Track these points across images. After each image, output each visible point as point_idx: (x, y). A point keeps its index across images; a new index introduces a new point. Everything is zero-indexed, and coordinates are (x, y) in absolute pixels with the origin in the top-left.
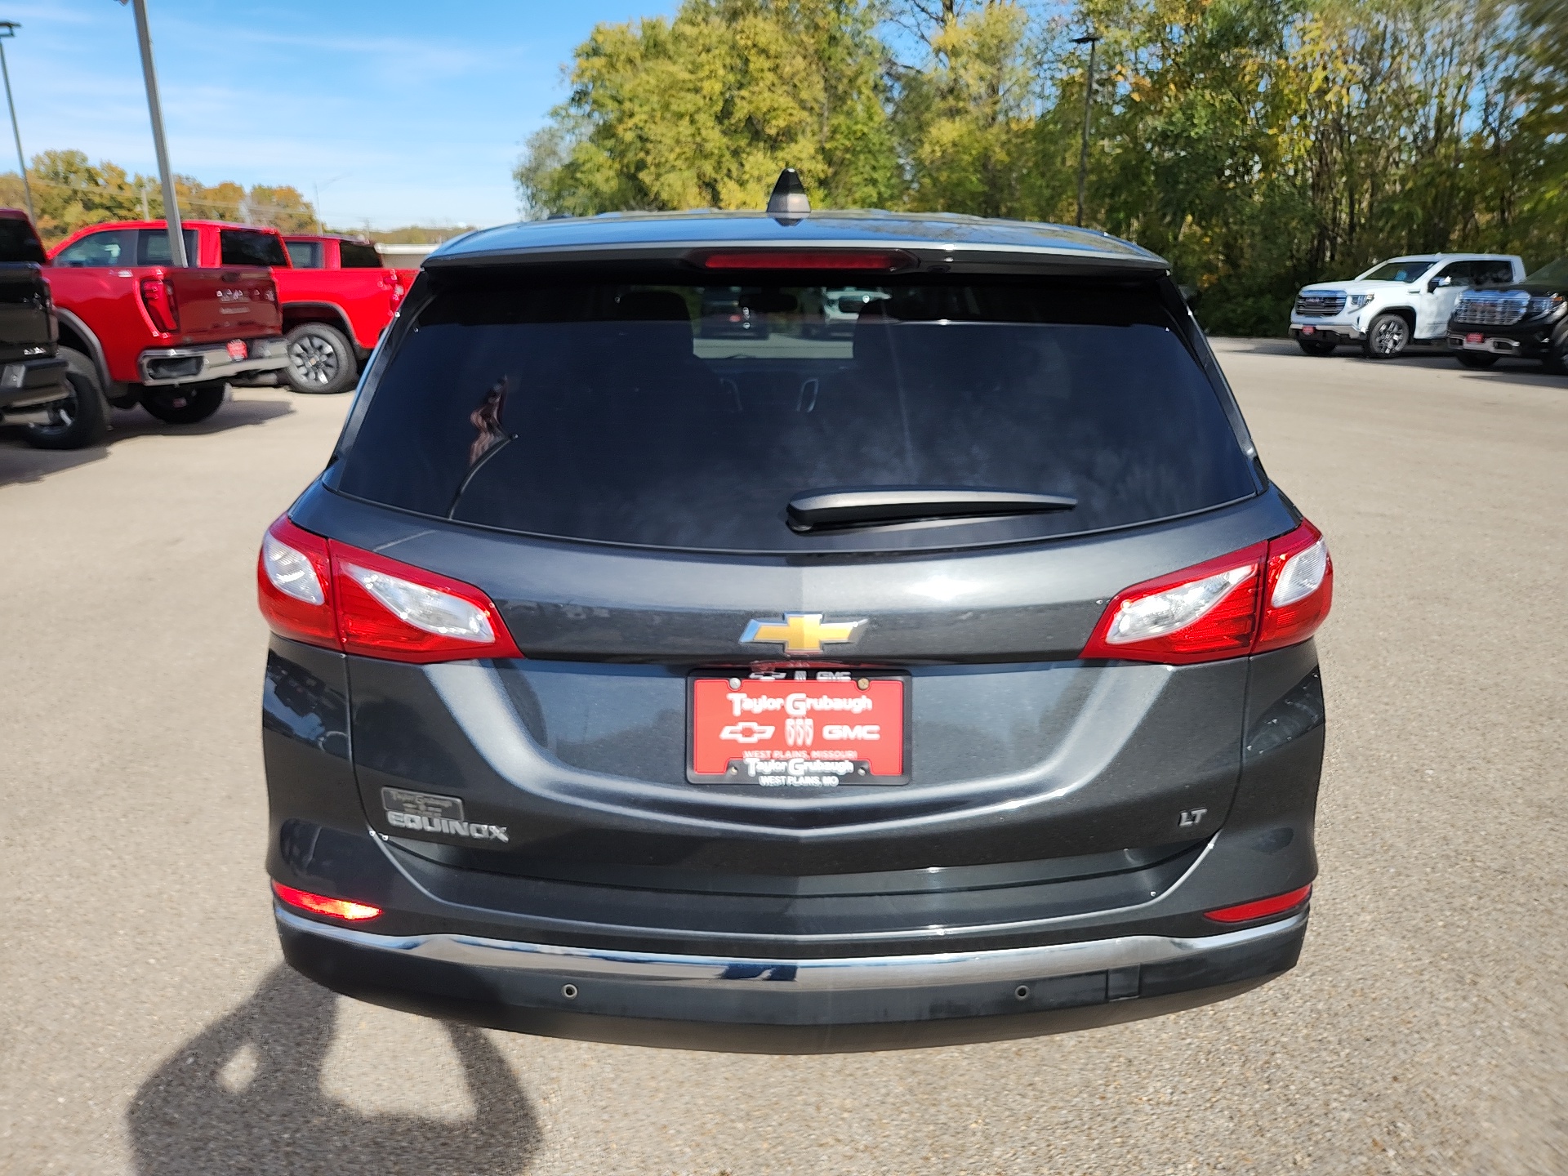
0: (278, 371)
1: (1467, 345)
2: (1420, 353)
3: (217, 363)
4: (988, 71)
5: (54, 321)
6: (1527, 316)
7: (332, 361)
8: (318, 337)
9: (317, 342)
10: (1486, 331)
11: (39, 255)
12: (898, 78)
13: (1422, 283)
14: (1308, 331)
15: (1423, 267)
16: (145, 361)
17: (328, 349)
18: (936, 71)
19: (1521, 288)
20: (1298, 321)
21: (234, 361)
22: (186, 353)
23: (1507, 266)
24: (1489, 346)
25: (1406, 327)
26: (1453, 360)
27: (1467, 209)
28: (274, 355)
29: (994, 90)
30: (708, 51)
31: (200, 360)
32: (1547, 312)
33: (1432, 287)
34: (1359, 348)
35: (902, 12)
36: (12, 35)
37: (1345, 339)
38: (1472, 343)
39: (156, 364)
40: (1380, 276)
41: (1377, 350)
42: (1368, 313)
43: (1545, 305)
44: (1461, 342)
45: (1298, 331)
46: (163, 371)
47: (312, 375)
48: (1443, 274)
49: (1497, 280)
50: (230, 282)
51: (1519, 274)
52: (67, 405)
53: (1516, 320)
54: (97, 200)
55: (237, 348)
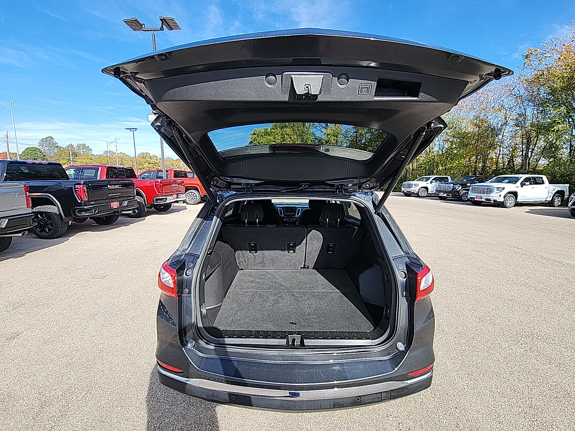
0: (183, 200)
1: (440, 195)
2: (429, 196)
3: (170, 199)
4: (335, 138)
5: (135, 190)
6: (453, 189)
7: (195, 198)
8: (193, 193)
9: (193, 194)
10: (445, 192)
11: (134, 176)
12: (317, 139)
13: (429, 181)
14: (405, 191)
15: (429, 178)
16: (155, 199)
17: (195, 195)
18: (325, 138)
19: (451, 183)
20: (403, 189)
21: (174, 199)
22: (164, 197)
23: (447, 178)
24: (445, 195)
25: (426, 191)
26: (437, 198)
27: (437, 166)
28: (182, 197)
29: (337, 142)
30: (278, 134)
31: (166, 199)
32: (457, 188)
33: (431, 182)
34: (417, 195)
35: (317, 126)
36: (136, 131)
37: (413, 193)
38: (441, 194)
39: (157, 200)
40: (420, 180)
41: (421, 196)
42: (418, 188)
43: (457, 187)
44: (439, 195)
45: (403, 191)
46: (159, 201)
47: (191, 201)
48: (433, 180)
49: (445, 181)
50: (175, 182)
51: (450, 181)
52: (137, 209)
53: (451, 190)
54: (151, 162)
55: (175, 196)
